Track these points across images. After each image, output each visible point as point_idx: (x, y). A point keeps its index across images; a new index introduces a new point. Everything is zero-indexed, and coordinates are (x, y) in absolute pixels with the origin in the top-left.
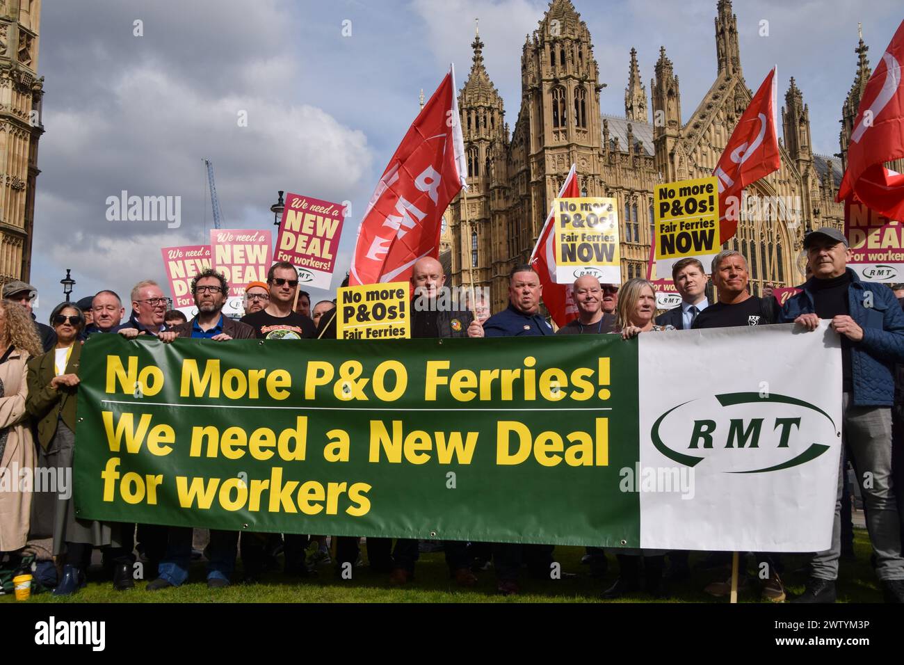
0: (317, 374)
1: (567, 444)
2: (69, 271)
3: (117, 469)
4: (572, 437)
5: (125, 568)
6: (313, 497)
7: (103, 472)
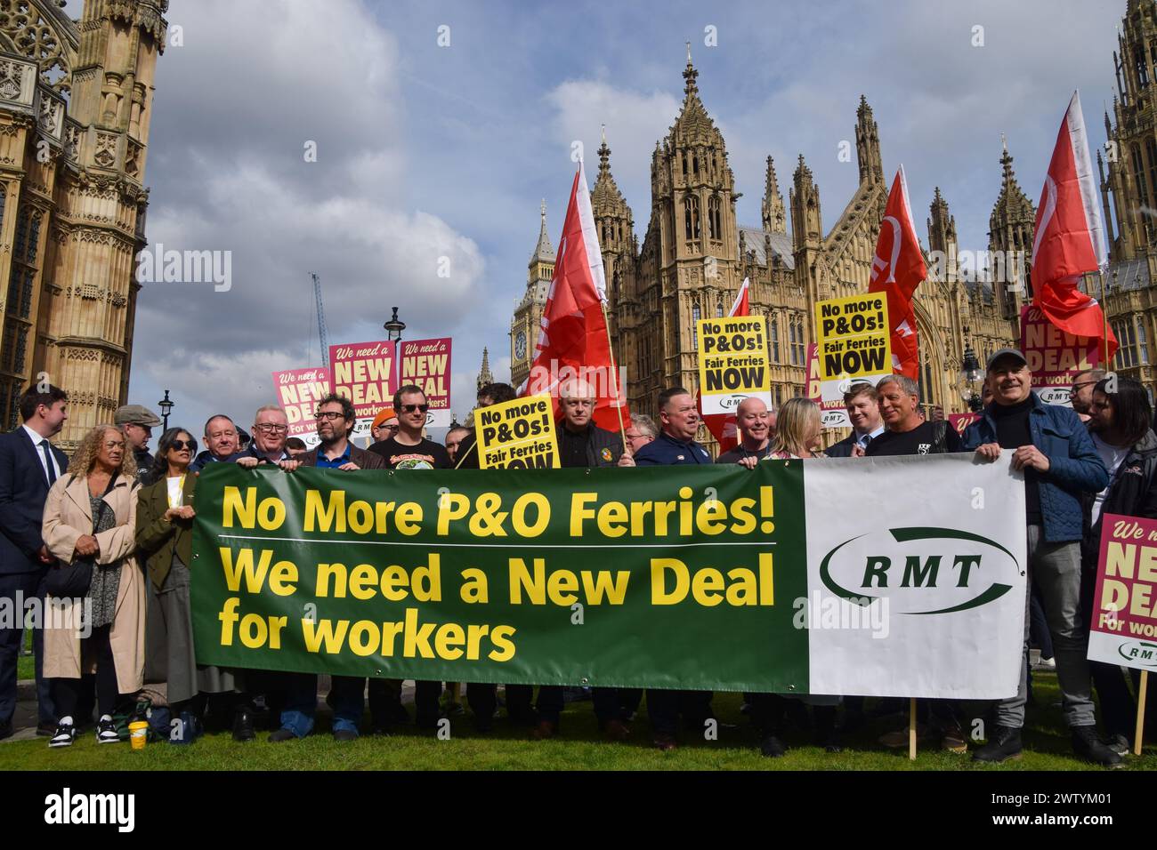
0: (451, 506)
1: (728, 582)
2: (167, 392)
3: (236, 610)
4: (733, 574)
5: (245, 717)
6: (452, 641)
7: (220, 613)
